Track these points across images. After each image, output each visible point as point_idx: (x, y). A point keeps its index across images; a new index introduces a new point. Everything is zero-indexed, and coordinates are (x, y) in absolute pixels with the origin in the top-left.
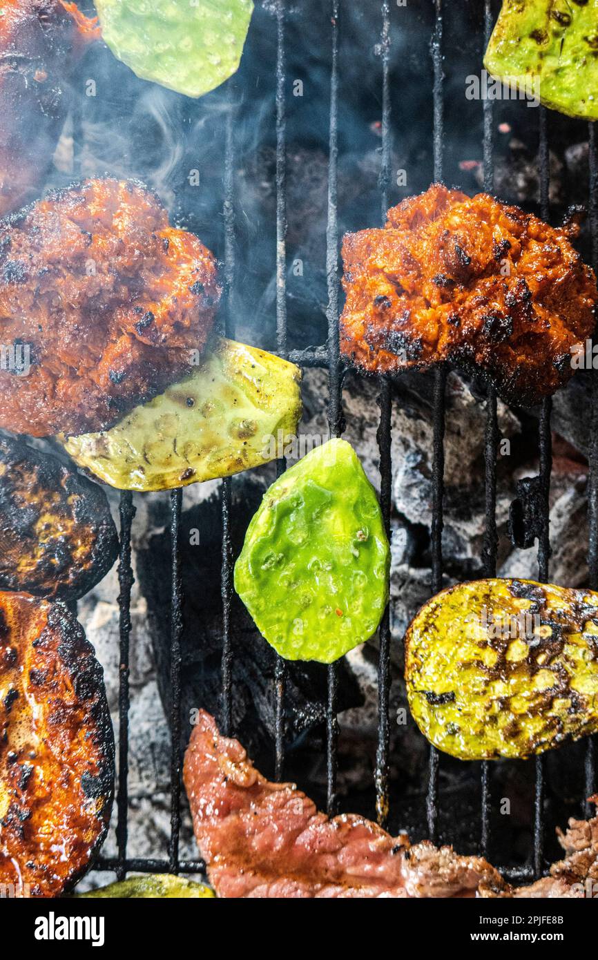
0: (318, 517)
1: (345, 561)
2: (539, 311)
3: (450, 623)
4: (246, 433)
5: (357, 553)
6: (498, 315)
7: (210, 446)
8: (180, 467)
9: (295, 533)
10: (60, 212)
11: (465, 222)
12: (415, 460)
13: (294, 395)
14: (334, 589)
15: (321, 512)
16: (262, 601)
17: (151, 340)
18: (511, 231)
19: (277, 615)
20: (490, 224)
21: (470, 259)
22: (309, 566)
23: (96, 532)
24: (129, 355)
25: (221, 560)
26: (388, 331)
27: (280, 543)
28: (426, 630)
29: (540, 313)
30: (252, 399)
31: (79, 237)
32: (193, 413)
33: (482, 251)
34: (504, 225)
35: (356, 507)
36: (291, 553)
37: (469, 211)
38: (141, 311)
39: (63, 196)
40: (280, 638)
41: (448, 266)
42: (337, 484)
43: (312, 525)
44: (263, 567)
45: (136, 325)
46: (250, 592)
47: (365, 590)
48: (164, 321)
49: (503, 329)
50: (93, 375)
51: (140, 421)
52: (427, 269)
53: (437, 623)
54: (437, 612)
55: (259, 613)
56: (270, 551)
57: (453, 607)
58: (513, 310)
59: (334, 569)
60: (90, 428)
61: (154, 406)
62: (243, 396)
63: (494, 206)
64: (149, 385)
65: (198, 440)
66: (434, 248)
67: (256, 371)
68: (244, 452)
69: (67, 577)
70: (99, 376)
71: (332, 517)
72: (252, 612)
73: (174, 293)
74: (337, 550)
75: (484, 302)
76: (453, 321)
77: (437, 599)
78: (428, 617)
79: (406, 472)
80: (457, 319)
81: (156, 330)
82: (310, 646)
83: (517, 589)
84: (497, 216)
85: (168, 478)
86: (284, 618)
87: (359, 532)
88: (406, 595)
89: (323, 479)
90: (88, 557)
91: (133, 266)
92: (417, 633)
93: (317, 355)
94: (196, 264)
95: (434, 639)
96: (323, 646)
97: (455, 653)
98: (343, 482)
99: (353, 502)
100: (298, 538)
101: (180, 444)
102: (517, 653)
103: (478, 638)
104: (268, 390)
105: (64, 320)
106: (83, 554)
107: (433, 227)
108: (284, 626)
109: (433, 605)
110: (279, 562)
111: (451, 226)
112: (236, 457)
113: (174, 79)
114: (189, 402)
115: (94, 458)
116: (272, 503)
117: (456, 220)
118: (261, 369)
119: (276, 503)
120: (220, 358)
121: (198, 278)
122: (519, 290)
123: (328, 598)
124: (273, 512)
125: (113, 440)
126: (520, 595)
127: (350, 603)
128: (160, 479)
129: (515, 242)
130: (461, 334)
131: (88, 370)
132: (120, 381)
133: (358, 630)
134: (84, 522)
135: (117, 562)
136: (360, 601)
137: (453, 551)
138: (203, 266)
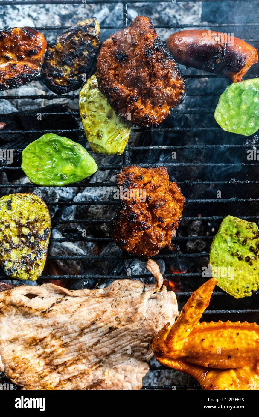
0: (71, 161)
1: (56, 171)
2: (140, 233)
3: (35, 208)
4: (99, 136)
5: (59, 175)
6: (137, 218)
7: (94, 124)
8: (87, 114)
9: (65, 154)
10: (170, 69)
11: (171, 208)
12: (95, 199)
13: (112, 152)
14: (46, 167)
15: (72, 163)
16: (42, 143)
17: (128, 101)
18: (168, 224)
19: (37, 148)
20: (170, 217)
21: (156, 208)
22: (54, 159)
23: (65, 86)
24: (123, 94)
25: (56, 130)
26: (131, 180)
27: (61, 149)
28: (33, 200)
29: (139, 234)
30: (110, 138)
31: (161, 75)
32: (105, 118)
33: (160, 213)
34: (170, 222)
35: (74, 175)
36: (59, 153)
37: (175, 210)
38: (138, 98)
39: (177, 70)
40: (29, 150)
41: (154, 202)
42: (82, 168)
43: (67, 160)
44: (53, 143)
45: (133, 96)
46: (45, 139)
47: (46, 178)
48: (135, 106)
49: (132, 219)
50: (116, 82)
51: (102, 100)
52: (153, 194)
53: (35, 203)
54: (39, 204)
55: (38, 142)
56: (59, 146)
57: (41, 209)
58: (139, 224)
59: (53, 167)
60: (99, 83)
61: (107, 104)
62: (111, 135)
63: (177, 218)
64: (113, 101)
65: (96, 120)
66: (161, 197)
67: (120, 139)
68: (92, 135)
69: (49, 77)
70: (116, 84)
71: (71, 166)
72: (38, 140)
73: (145, 109)
74: (59, 168)
75: (142, 213)
76: (134, 202)
77: (44, 204)
78: (37, 200)
79: (91, 196)
80: (135, 203)
81: (131, 103)
82: (27, 160)
83: (47, 230)
84: (174, 220)
85: (83, 110)
86: (36, 151)
87: (66, 176)
88: (48, 197)
89: (84, 163)
90: (56, 84)
91: (153, 94)
92: (32, 197)
93: (127, 161)
94: (156, 117)
95: (30, 203)
96: (27, 164)
97: (25, 210)
98: (83, 170)
99: (76, 173)
100: (63, 155)
101: (95, 113)
102: (26, 231)
103: (30, 218)
104: (114, 143)
105: (134, 71)
106: (57, 82)
107: (170, 198)
108: (34, 151)
109: (42, 202)
110: (55, 149)
111: (170, 203)
112: (91, 133)
113: (220, 108)
114: (109, 117)
115: (90, 85)
116: (75, 146)
117: (172, 205)
118: (121, 141)
119: (75, 147)
120: (124, 127)
121: (150, 117)
122: (146, 226)
123: (43, 166)
124: (72, 146)
125: (96, 91)
126: (45, 231)
127: (42, 173)
128: (83, 107)
129: (164, 226)
130: (130, 205)
131: (118, 81)
132: (114, 91)
133: (32, 176)
134: (68, 82)
135: (55, 94)
136: (42, 177)
137: (64, 214)
138: (155, 119)
